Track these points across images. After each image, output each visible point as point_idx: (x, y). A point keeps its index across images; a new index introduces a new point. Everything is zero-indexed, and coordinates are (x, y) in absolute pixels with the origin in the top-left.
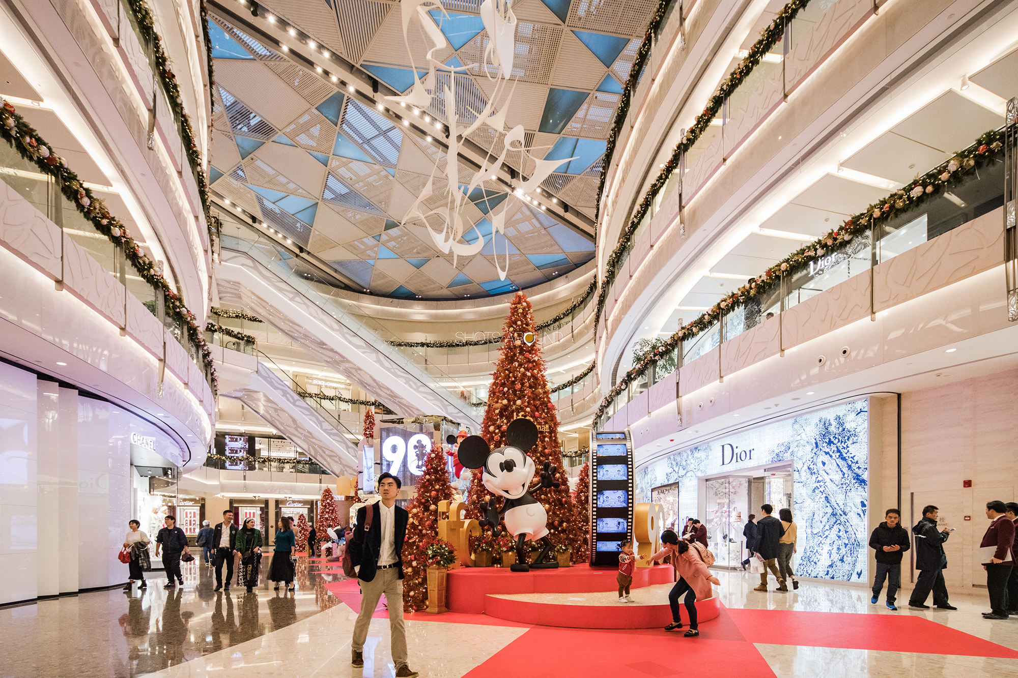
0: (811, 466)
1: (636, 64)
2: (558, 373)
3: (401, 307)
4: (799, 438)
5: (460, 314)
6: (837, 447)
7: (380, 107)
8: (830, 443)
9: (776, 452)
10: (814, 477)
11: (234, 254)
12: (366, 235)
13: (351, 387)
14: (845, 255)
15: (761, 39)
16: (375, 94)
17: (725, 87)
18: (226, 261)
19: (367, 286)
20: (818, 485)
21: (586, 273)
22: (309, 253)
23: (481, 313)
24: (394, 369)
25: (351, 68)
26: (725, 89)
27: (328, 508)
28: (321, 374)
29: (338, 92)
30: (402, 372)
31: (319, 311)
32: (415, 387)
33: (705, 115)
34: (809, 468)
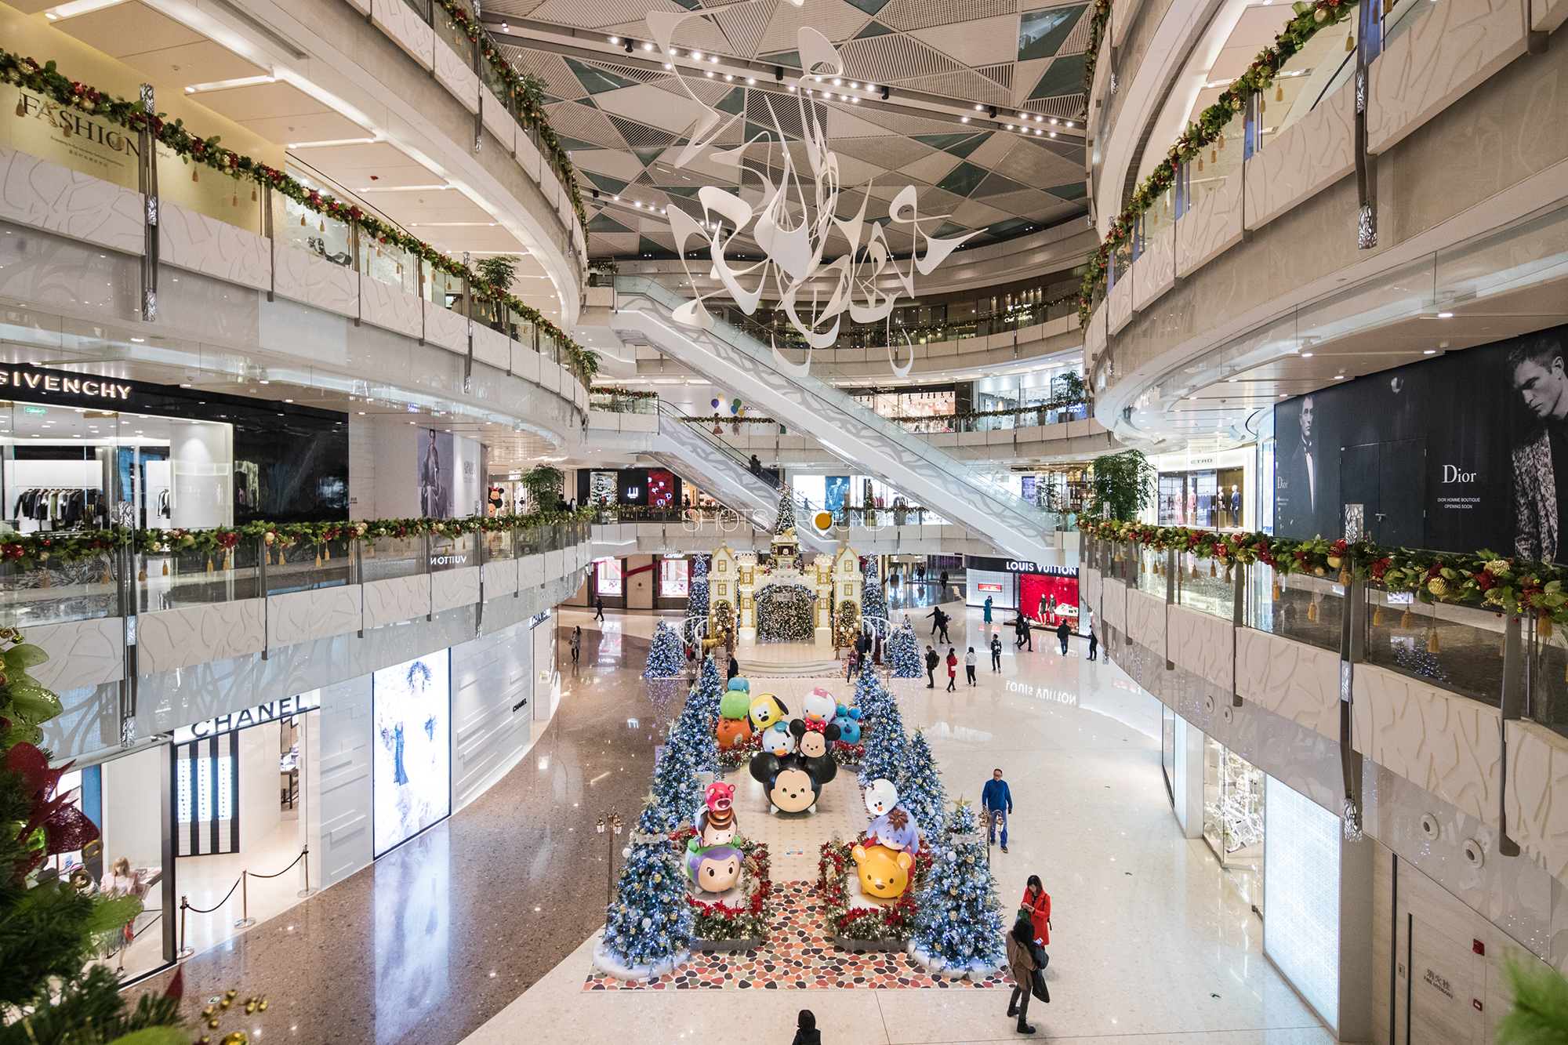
11: (631, 298)
16: (781, 79)
18: (622, 308)
25: (747, 64)
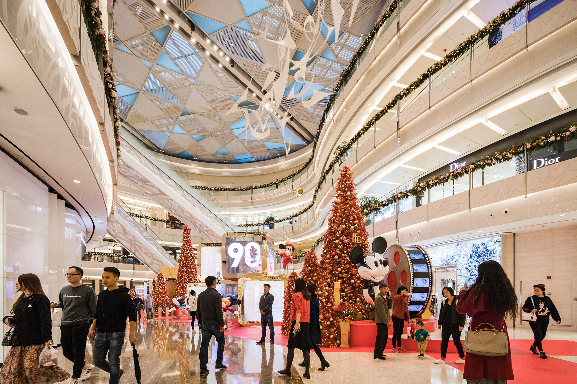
0: (468, 268)
1: (362, 47)
2: (280, 211)
3: (183, 164)
4: (460, 253)
5: (221, 172)
6: (483, 258)
7: (193, 40)
8: (479, 256)
9: (446, 260)
10: (469, 273)
12: (168, 117)
13: (150, 211)
14: (508, 165)
15: (456, 49)
16: (192, 32)
17: (430, 70)
19: (162, 148)
20: (472, 277)
21: (297, 156)
22: (126, 123)
23: (233, 172)
24: (193, 201)
25: (179, 13)
26: (431, 71)
27: (161, 286)
28: (132, 201)
29: (168, 25)
30: (198, 203)
31: (147, 161)
32: (206, 213)
33: (416, 82)
34: (466, 268)
